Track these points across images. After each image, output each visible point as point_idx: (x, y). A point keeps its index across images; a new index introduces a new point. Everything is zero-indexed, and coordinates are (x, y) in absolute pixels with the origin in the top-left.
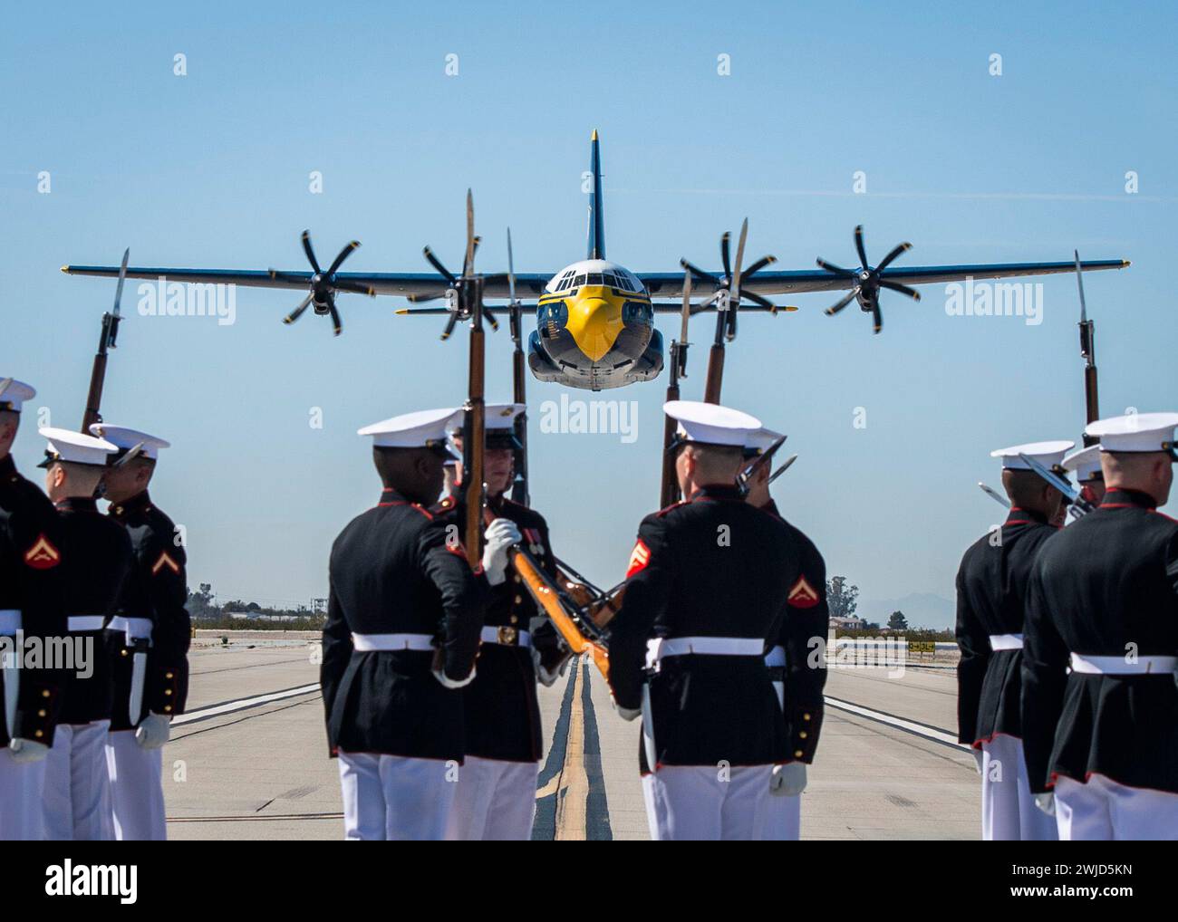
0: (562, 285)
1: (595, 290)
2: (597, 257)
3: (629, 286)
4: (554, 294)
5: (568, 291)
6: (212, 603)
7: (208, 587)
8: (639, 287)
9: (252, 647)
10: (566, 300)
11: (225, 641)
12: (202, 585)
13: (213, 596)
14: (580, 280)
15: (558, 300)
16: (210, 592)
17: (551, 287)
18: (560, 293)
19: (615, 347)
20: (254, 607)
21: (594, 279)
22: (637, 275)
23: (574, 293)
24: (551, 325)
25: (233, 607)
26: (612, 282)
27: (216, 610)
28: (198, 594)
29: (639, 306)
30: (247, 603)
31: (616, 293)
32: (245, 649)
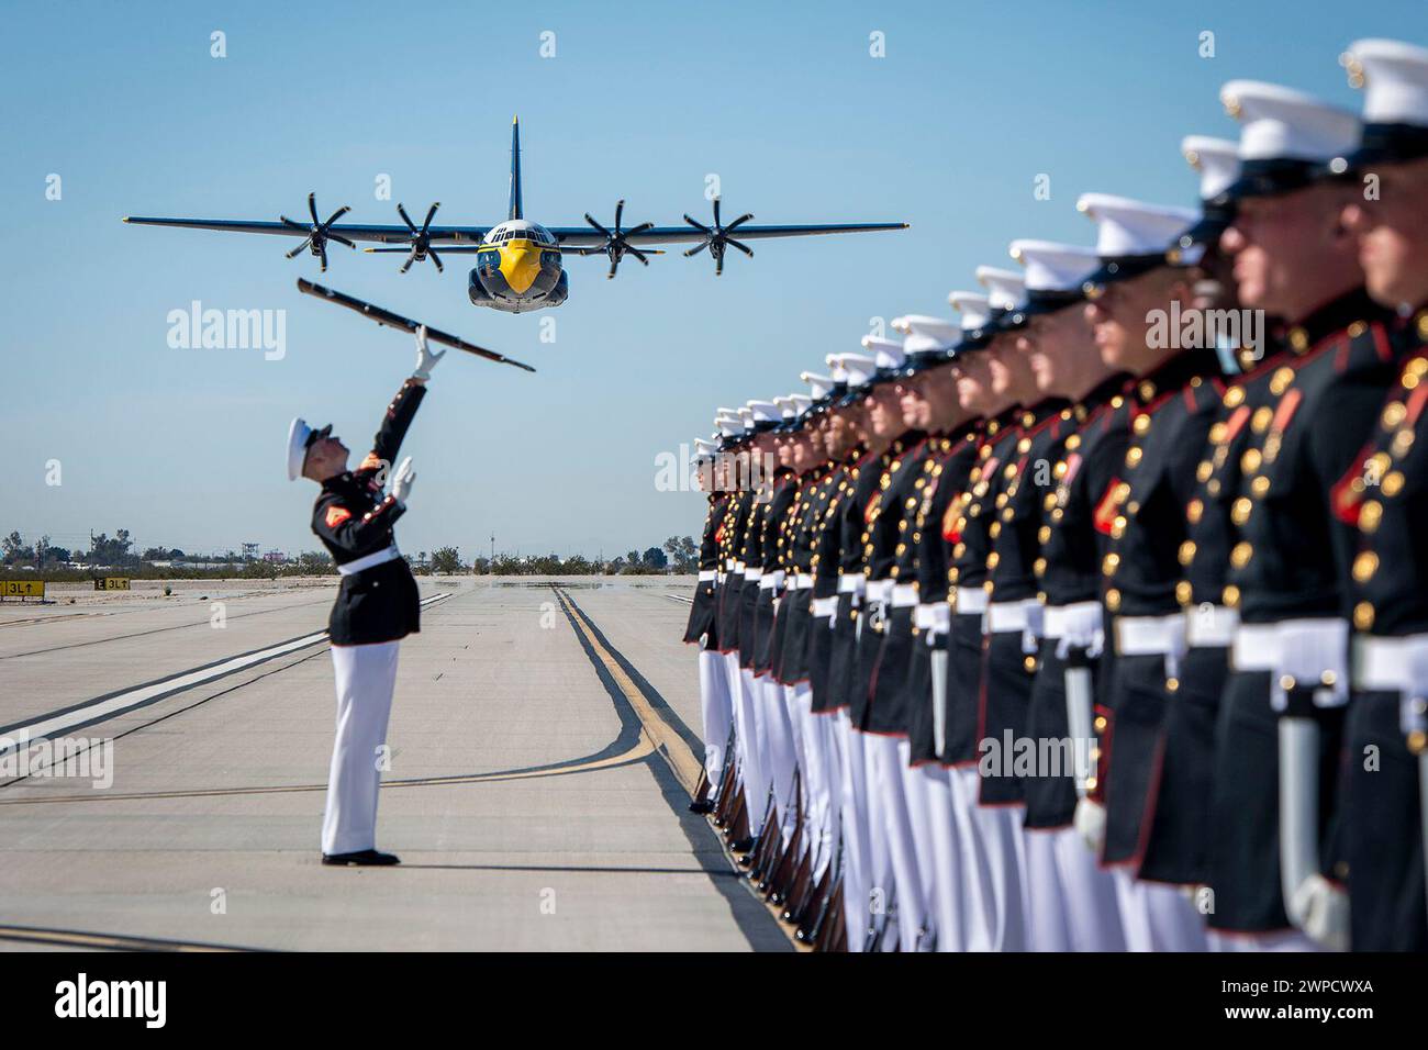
0: (497, 238)
1: (520, 242)
2: (517, 218)
3: (544, 239)
4: (491, 245)
5: (500, 243)
6: (131, 550)
7: (126, 534)
8: (552, 239)
9: (205, 598)
10: (499, 249)
11: (168, 593)
12: (119, 532)
13: (131, 543)
14: (510, 235)
15: (494, 249)
16: (129, 539)
17: (488, 238)
18: (495, 244)
19: (535, 284)
20: (177, 554)
21: (520, 234)
22: (549, 229)
23: (505, 244)
24: (488, 266)
25: (154, 554)
26: (532, 236)
27: (135, 558)
28: (114, 541)
29: (550, 253)
30: (169, 550)
31: (536, 244)
32: (196, 601)
